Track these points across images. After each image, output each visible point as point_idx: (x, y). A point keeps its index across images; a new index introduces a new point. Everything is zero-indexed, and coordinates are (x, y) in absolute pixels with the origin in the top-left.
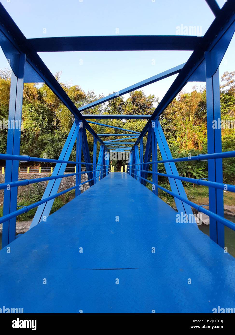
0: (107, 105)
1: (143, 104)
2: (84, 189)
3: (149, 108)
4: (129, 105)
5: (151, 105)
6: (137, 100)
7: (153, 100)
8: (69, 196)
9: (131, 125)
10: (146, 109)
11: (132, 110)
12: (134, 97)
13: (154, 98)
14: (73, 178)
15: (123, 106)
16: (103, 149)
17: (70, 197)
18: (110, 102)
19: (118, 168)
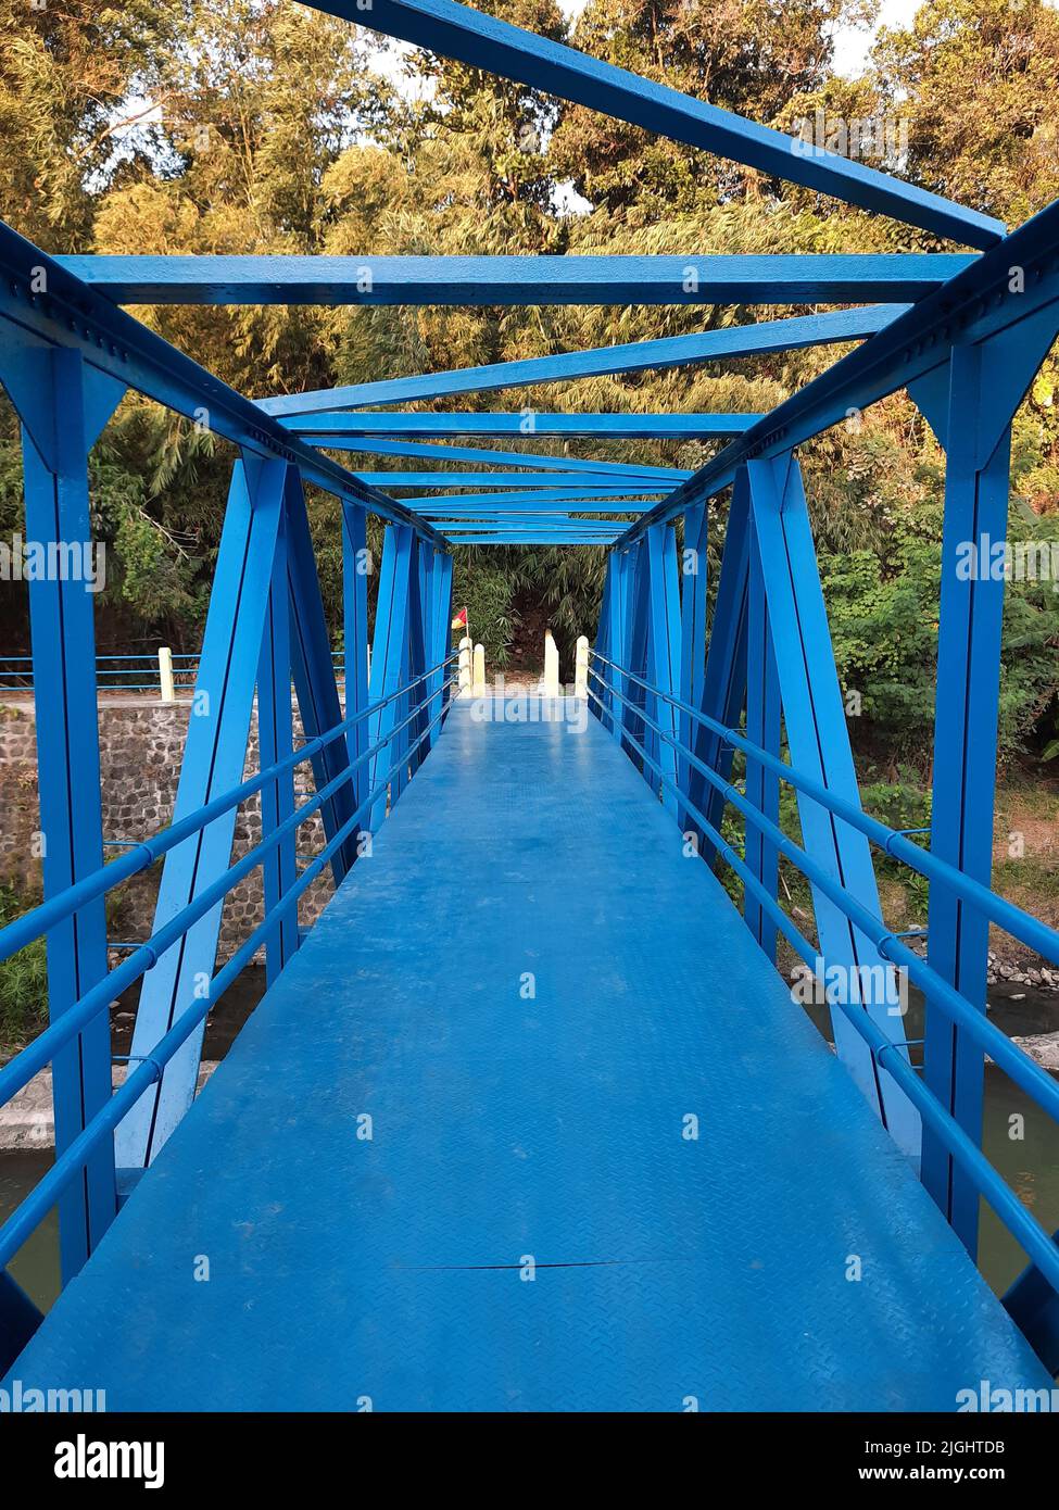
1: (734, 50)
2: (249, 829)
3: (801, 80)
5: (822, 51)
8: (130, 887)
10: (769, 95)
14: (148, 746)
16: (405, 559)
17: (139, 896)
19: (519, 651)
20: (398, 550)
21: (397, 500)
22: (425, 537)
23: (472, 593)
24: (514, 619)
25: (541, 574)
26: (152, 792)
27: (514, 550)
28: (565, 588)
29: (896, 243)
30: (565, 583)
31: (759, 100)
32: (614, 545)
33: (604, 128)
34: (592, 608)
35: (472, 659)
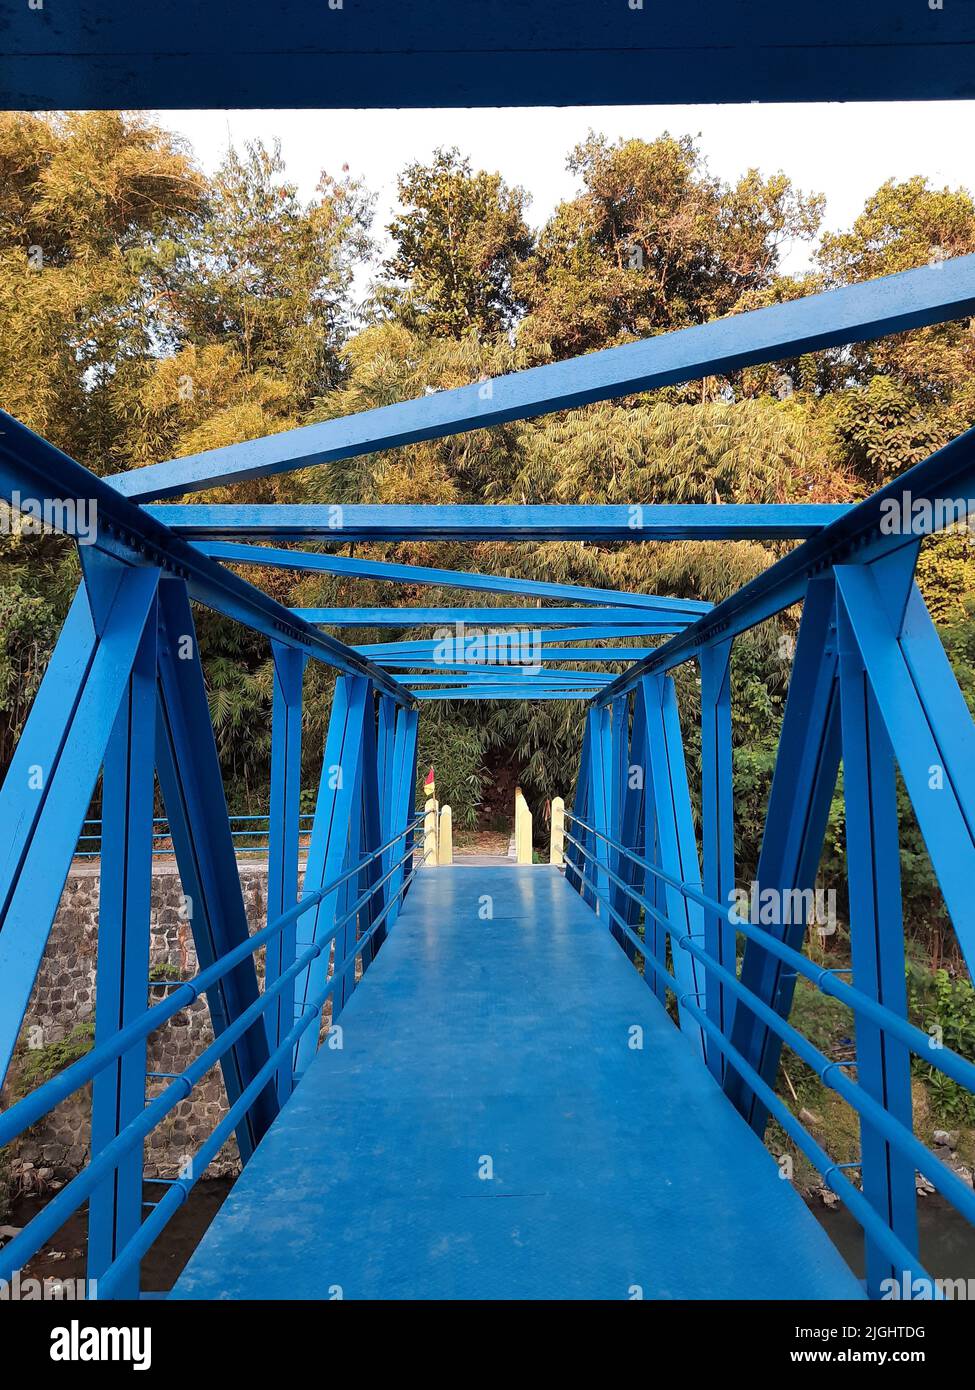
0: (382, 258)
1: (690, 255)
3: (749, 282)
4: (576, 263)
5: (768, 258)
6: (640, 220)
7: (776, 216)
9: (592, 438)
10: (722, 292)
11: (600, 307)
12: (615, 192)
13: (787, 204)
14: (86, 920)
15: (523, 265)
16: (358, 714)
18: (411, 239)
19: (488, 809)
20: (351, 703)
21: (350, 647)
22: (386, 691)
23: (442, 750)
24: (484, 778)
25: (511, 729)
26: (86, 972)
27: (484, 705)
28: (536, 743)
29: (854, 419)
30: (536, 738)
31: (712, 298)
32: (594, 700)
33: (569, 321)
34: (563, 764)
35: (438, 821)
